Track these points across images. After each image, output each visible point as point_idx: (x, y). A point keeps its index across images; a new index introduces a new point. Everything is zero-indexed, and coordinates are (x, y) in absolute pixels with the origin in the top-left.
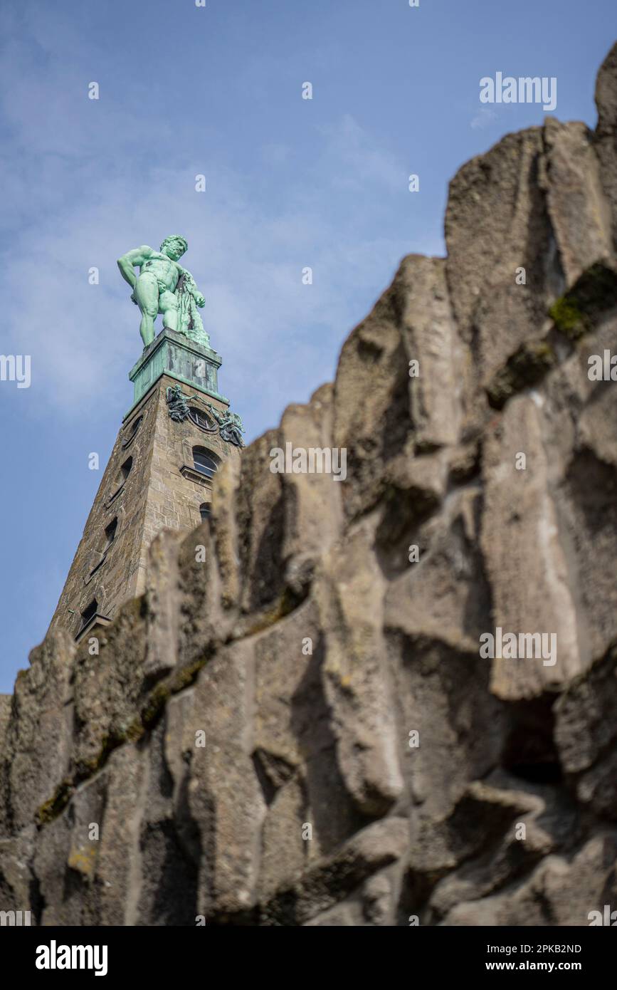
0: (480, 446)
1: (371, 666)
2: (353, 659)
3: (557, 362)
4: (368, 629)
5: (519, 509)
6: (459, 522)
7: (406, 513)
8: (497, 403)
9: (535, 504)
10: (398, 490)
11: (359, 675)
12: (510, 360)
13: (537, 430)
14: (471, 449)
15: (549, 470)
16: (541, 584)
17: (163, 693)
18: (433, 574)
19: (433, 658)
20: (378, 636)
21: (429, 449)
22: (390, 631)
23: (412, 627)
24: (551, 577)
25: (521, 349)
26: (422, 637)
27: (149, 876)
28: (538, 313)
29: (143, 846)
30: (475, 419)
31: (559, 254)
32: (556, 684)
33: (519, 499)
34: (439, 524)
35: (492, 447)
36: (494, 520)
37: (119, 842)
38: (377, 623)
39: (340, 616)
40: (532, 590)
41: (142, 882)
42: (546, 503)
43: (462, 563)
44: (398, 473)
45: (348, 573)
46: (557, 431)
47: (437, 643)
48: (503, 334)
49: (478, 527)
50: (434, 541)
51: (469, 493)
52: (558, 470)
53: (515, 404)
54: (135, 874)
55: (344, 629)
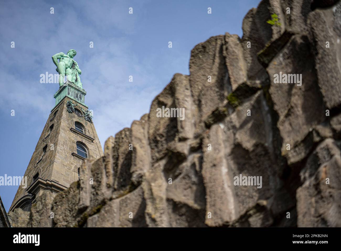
0: (202, 140)
1: (162, 211)
2: (156, 209)
3: (229, 114)
4: (161, 199)
5: (215, 162)
6: (194, 165)
7: (175, 161)
8: (208, 126)
9: (221, 161)
10: (173, 153)
11: (158, 215)
12: (213, 113)
13: (221, 136)
14: (198, 141)
15: (225, 150)
16: (223, 188)
17: (86, 215)
18: (184, 181)
19: (184, 210)
20: (164, 201)
21: (183, 140)
22: (169, 200)
23: (177, 199)
24: (226, 186)
25: (217, 109)
26: (180, 203)
28: (222, 97)
30: (199, 131)
31: (229, 78)
32: (227, 222)
33: (215, 159)
34: (186, 165)
35: (206, 141)
36: (206, 166)
38: (164, 197)
39: (152, 194)
40: (220, 190)
42: (224, 161)
43: (194, 179)
44: (173, 147)
45: (155, 180)
46: (228, 137)
47: (185, 205)
48: (209, 103)
49: (201, 167)
50: (184, 171)
51: (197, 155)
52: (228, 150)
53: (214, 127)
55: (153, 199)
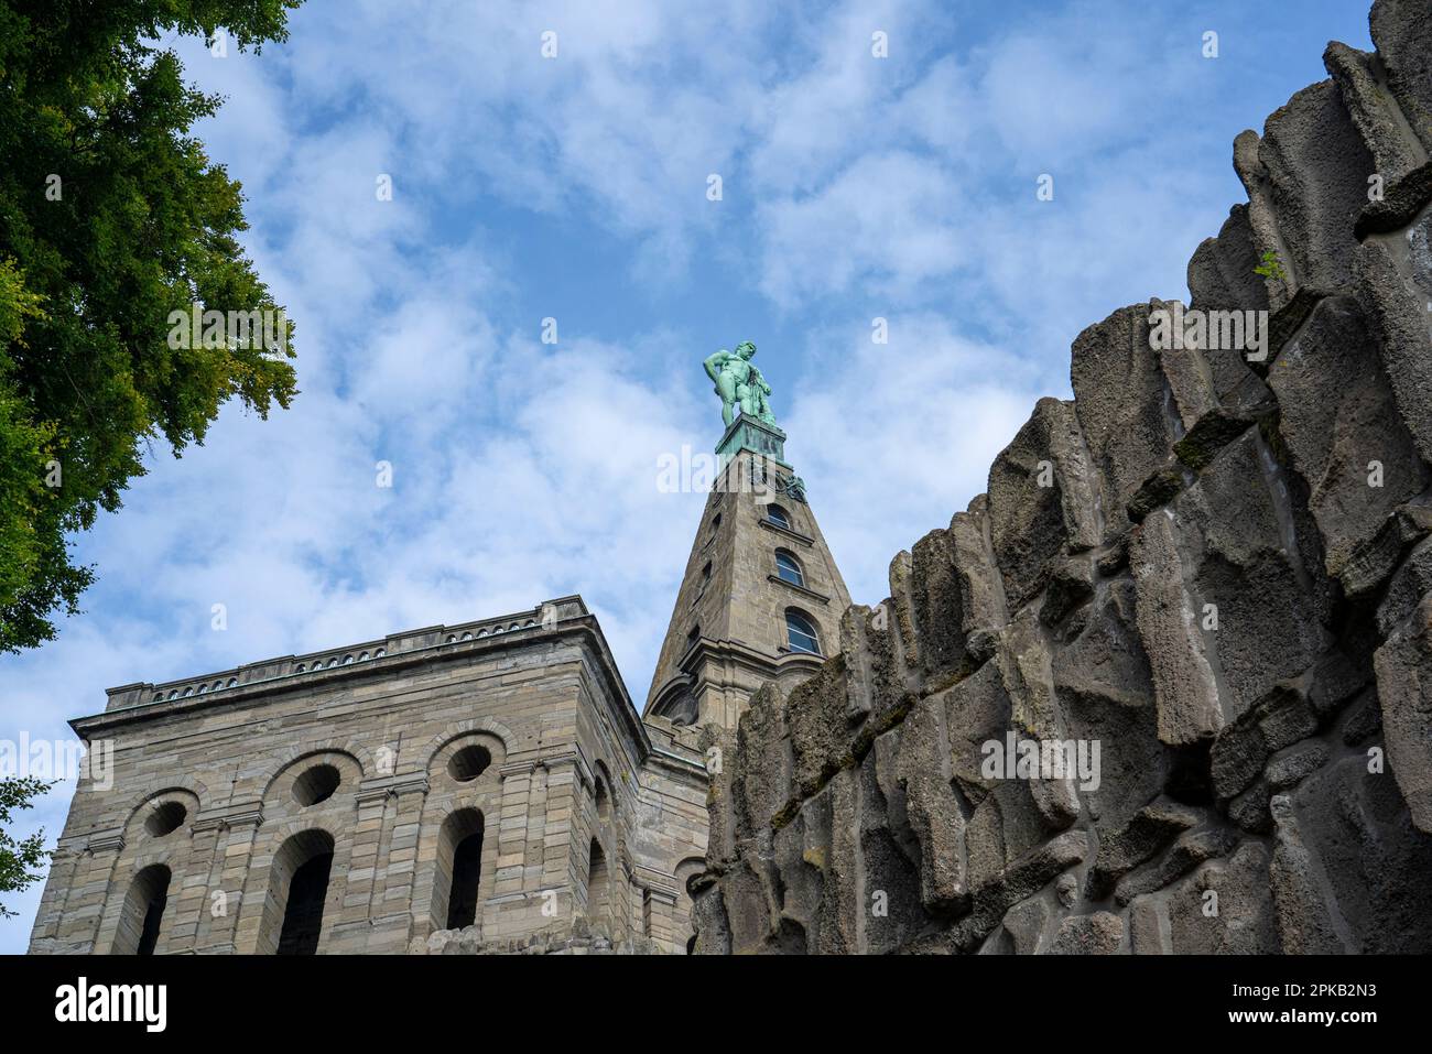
0: (1125, 547)
1: (1049, 717)
2: (1035, 712)
3: (1184, 486)
4: (1045, 689)
5: (1166, 601)
6: (1112, 607)
7: (1066, 599)
8: (1137, 517)
9: (1178, 596)
10: (1059, 582)
11: (1041, 724)
12: (1146, 484)
13: (1172, 538)
14: (1115, 550)
15: (1184, 571)
16: (1189, 657)
17: (868, 732)
18: (1092, 646)
19: (1099, 711)
20: (1052, 693)
21: (1082, 550)
22: (1061, 690)
23: (1080, 688)
24: (1195, 652)
25: (1155, 476)
26: (1089, 694)
27: (871, 870)
28: (1159, 447)
29: (864, 847)
30: (1116, 528)
31: (1174, 403)
32: (1210, 733)
33: (1164, 592)
34: (1095, 607)
35: (1137, 551)
36: (1145, 608)
37: (846, 845)
38: (1050, 685)
39: (1021, 679)
40: (1182, 661)
41: (866, 874)
42: (1185, 593)
43: (1115, 636)
44: (1057, 569)
45: (1023, 646)
46: (1188, 539)
47: (1102, 698)
48: (1132, 463)
49: (1132, 610)
50: (1090, 621)
51: (1117, 583)
52: (1191, 569)
53: (1152, 519)
54: (860, 867)
55: (1025, 689)
